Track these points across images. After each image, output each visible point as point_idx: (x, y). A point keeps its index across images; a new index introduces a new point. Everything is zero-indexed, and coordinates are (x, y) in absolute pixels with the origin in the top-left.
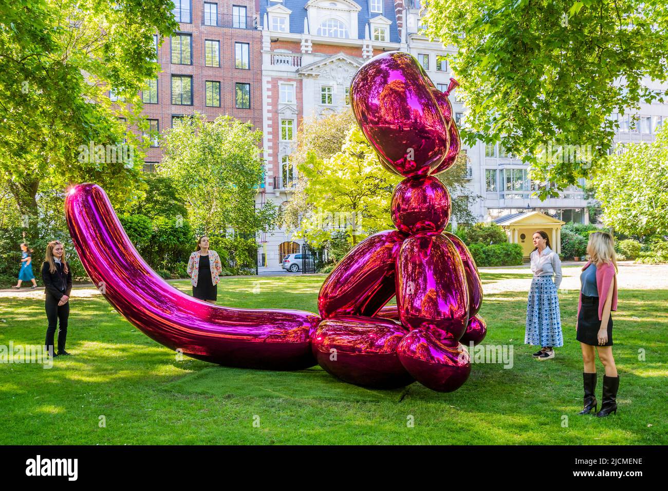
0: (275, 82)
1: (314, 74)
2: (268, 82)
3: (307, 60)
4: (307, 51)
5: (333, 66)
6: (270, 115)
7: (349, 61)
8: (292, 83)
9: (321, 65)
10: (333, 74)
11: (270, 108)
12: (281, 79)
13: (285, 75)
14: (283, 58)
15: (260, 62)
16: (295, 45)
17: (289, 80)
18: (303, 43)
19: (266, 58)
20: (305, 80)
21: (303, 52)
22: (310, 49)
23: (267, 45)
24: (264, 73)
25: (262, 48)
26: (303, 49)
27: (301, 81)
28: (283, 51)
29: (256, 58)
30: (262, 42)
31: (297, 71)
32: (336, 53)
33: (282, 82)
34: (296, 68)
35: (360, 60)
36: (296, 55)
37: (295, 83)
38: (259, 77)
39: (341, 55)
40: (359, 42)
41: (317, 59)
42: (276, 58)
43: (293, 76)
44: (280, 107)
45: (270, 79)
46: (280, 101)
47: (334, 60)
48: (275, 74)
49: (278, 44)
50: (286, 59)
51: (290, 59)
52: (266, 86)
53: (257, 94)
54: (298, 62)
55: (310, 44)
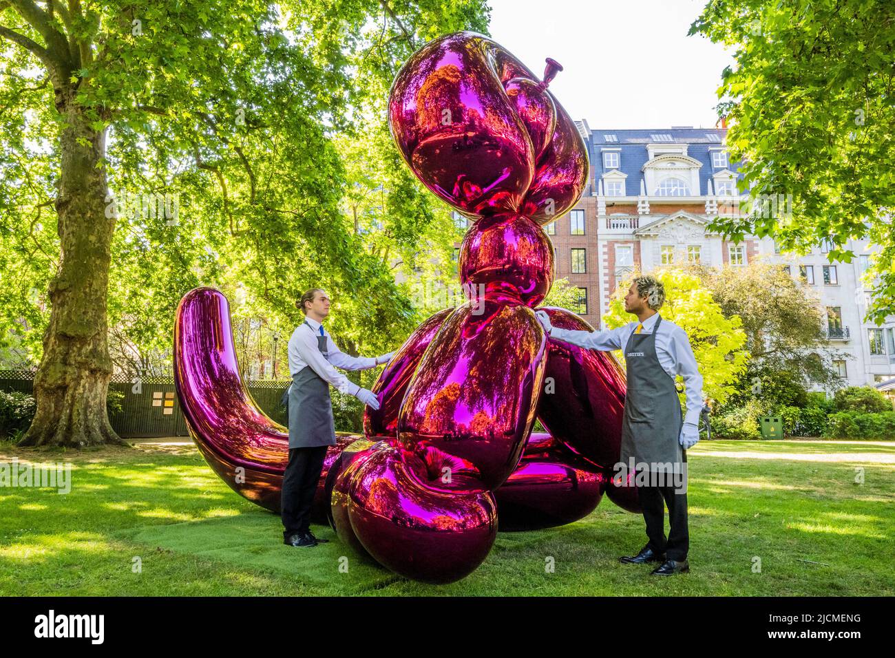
0: (611, 246)
1: (652, 234)
2: (604, 246)
3: (644, 221)
4: (644, 213)
5: (673, 225)
6: (607, 278)
7: (690, 218)
8: (629, 245)
9: (659, 225)
10: (674, 233)
11: (607, 271)
12: (617, 242)
13: (621, 237)
14: (619, 222)
15: (596, 227)
16: (632, 208)
17: (626, 242)
18: (640, 205)
19: (602, 223)
20: (642, 241)
21: (640, 213)
22: (647, 210)
23: (602, 210)
24: (599, 237)
25: (597, 213)
26: (640, 210)
27: (639, 243)
28: (619, 214)
29: (591, 223)
30: (597, 208)
31: (634, 233)
32: (676, 211)
33: (619, 245)
34: (633, 229)
35: (703, 217)
36: (633, 217)
37: (632, 245)
38: (594, 241)
39: (681, 213)
40: (702, 199)
41: (655, 219)
42: (612, 222)
43: (630, 238)
44: (617, 270)
45: (606, 243)
46: (617, 264)
47: (673, 218)
48: (611, 238)
49: (614, 208)
50: (623, 222)
51: (627, 222)
52: (602, 249)
53: (593, 257)
54: (635, 224)
55: (647, 205)
